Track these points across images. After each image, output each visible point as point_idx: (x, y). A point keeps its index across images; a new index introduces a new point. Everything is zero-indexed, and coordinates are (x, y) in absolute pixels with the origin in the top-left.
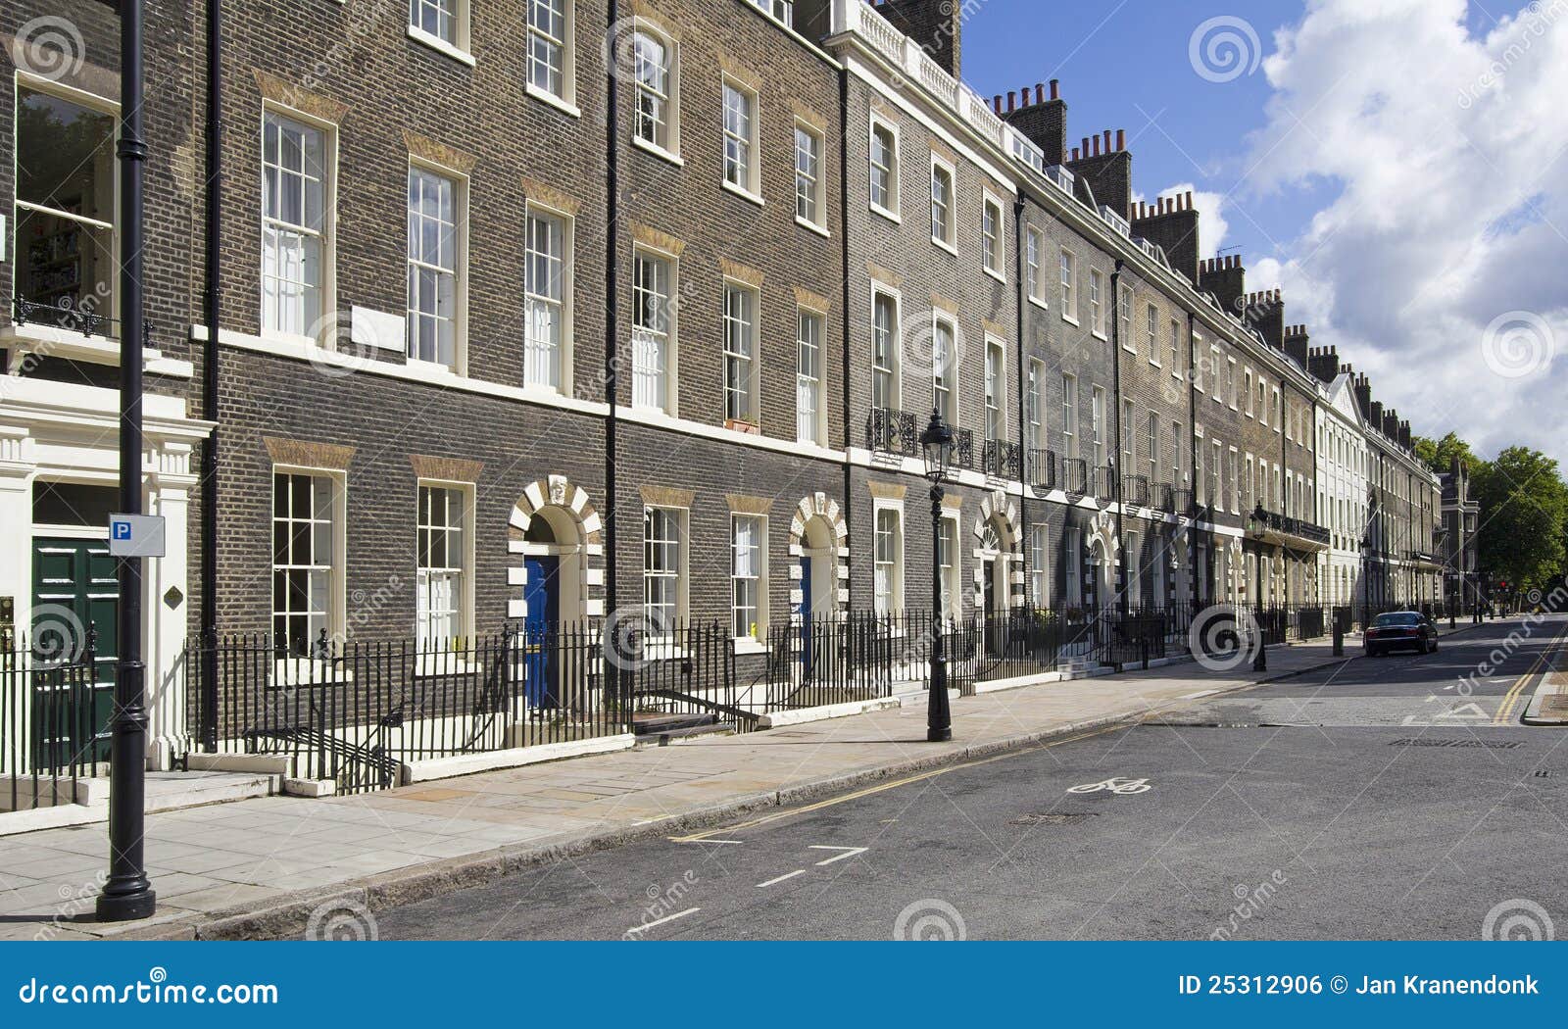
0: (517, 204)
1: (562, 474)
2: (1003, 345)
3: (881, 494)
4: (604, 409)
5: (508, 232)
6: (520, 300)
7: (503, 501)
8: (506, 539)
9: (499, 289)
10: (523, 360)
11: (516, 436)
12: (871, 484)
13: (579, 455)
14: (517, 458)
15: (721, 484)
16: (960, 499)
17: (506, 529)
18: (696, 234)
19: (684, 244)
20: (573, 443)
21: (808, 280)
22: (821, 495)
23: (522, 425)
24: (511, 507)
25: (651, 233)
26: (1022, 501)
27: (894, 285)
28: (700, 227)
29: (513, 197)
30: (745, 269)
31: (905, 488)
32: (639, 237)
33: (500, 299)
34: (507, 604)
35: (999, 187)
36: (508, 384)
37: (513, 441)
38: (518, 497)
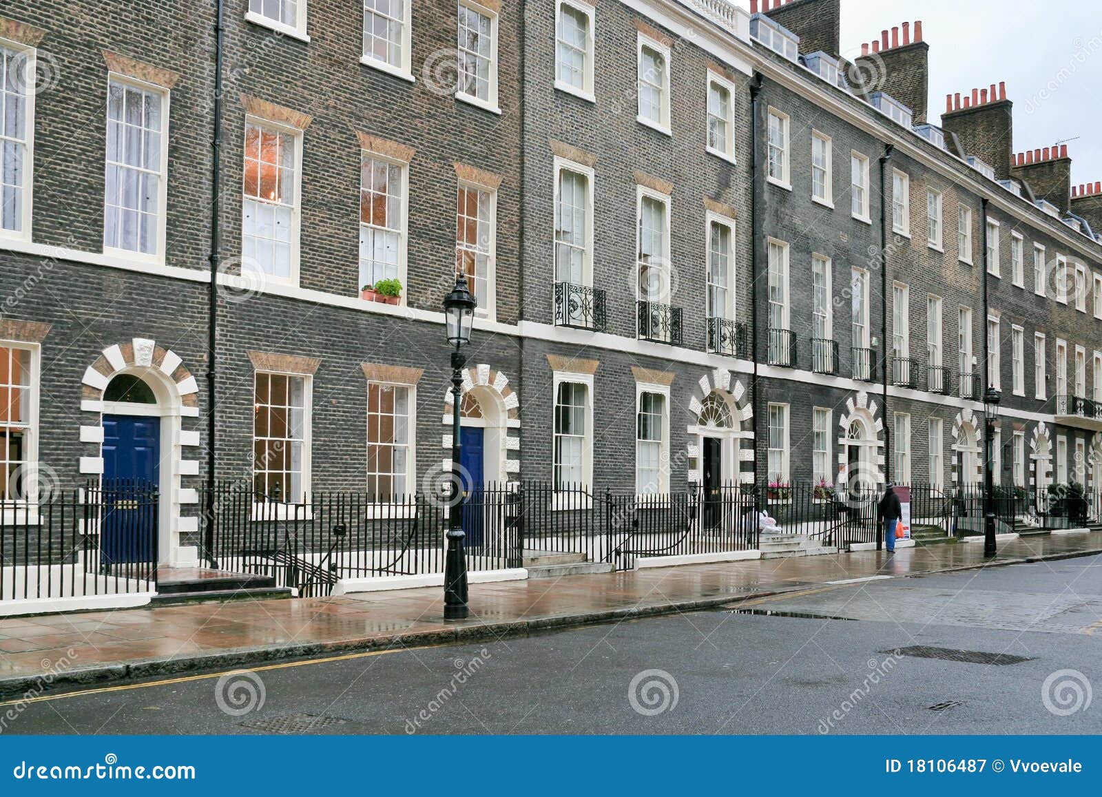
0: (97, 76)
1: (150, 337)
2: (732, 224)
3: (561, 367)
4: (204, 276)
5: (86, 104)
6: (99, 169)
7: (77, 361)
8: (79, 399)
9: (73, 157)
10: (102, 226)
11: (93, 299)
12: (550, 357)
13: (172, 319)
14: (92, 320)
15: (355, 353)
16: (671, 376)
17: (77, 390)
18: (327, 108)
19: (310, 119)
20: (165, 308)
21: (472, 156)
22: (484, 368)
23: (101, 290)
24: (85, 368)
25: (268, 107)
26: (754, 381)
27: (586, 163)
28: (331, 102)
29: (93, 69)
30: (389, 143)
31: (597, 363)
32: (252, 109)
33: (76, 168)
34: (78, 461)
35: (730, 71)
36: (84, 250)
37: (89, 304)
38: (95, 358)
